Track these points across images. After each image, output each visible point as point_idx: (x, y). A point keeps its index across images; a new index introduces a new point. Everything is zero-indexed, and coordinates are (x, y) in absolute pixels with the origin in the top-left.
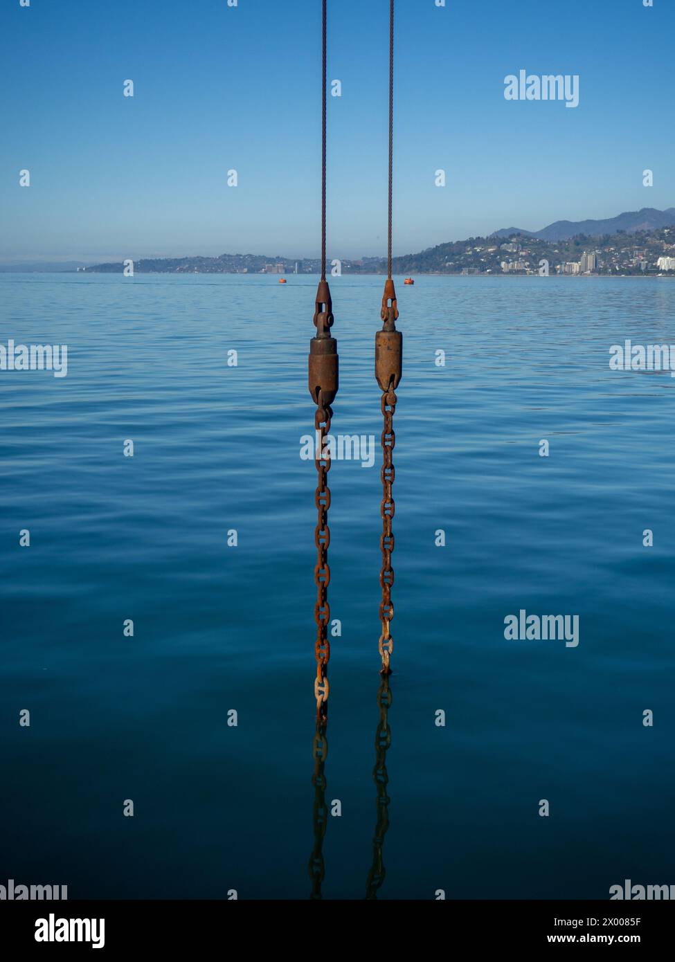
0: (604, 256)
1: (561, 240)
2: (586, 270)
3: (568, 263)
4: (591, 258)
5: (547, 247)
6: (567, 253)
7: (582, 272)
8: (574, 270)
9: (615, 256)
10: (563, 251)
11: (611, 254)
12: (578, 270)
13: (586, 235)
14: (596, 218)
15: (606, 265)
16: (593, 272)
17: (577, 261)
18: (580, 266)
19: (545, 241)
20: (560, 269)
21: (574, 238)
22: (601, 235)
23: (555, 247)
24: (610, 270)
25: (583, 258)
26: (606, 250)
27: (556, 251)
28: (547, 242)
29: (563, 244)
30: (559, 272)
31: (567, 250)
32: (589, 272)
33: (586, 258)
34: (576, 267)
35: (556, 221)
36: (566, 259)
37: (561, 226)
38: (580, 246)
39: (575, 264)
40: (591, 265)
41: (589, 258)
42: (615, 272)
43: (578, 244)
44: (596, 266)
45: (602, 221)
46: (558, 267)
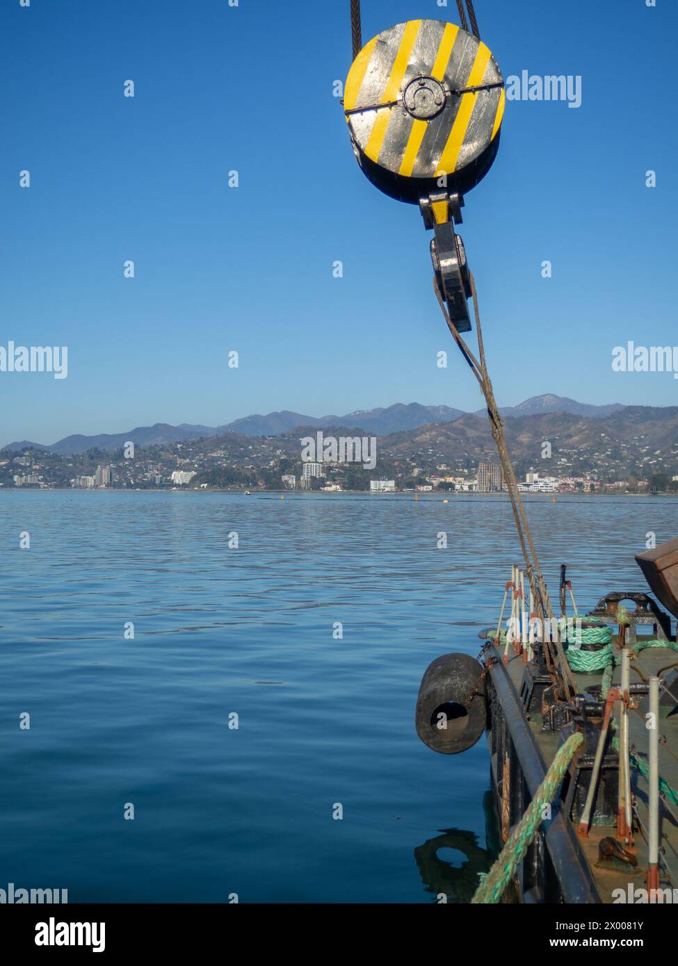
0: (119, 470)
1: (75, 454)
2: (101, 484)
3: (82, 477)
4: (105, 472)
5: (61, 461)
6: (81, 467)
7: (97, 486)
8: (89, 484)
9: (130, 470)
10: (78, 465)
11: (126, 468)
12: (93, 484)
13: (101, 449)
14: (110, 433)
15: (121, 479)
16: (108, 485)
17: (91, 475)
18: (95, 480)
19: (59, 455)
20: (75, 483)
21: (88, 451)
22: (116, 450)
23: (69, 461)
24: (125, 484)
25: (97, 472)
26: (121, 464)
27: (70, 465)
28: (61, 456)
29: (77, 458)
30: (73, 486)
31: (82, 464)
32: (104, 486)
33: (101, 472)
34: (91, 480)
35: (70, 435)
36: (81, 473)
37: (76, 439)
38: (95, 461)
39: (89, 478)
40: (106, 479)
41: (104, 472)
42: (129, 486)
43: (92, 458)
44: (111, 480)
45: (116, 435)
46: (73, 480)
